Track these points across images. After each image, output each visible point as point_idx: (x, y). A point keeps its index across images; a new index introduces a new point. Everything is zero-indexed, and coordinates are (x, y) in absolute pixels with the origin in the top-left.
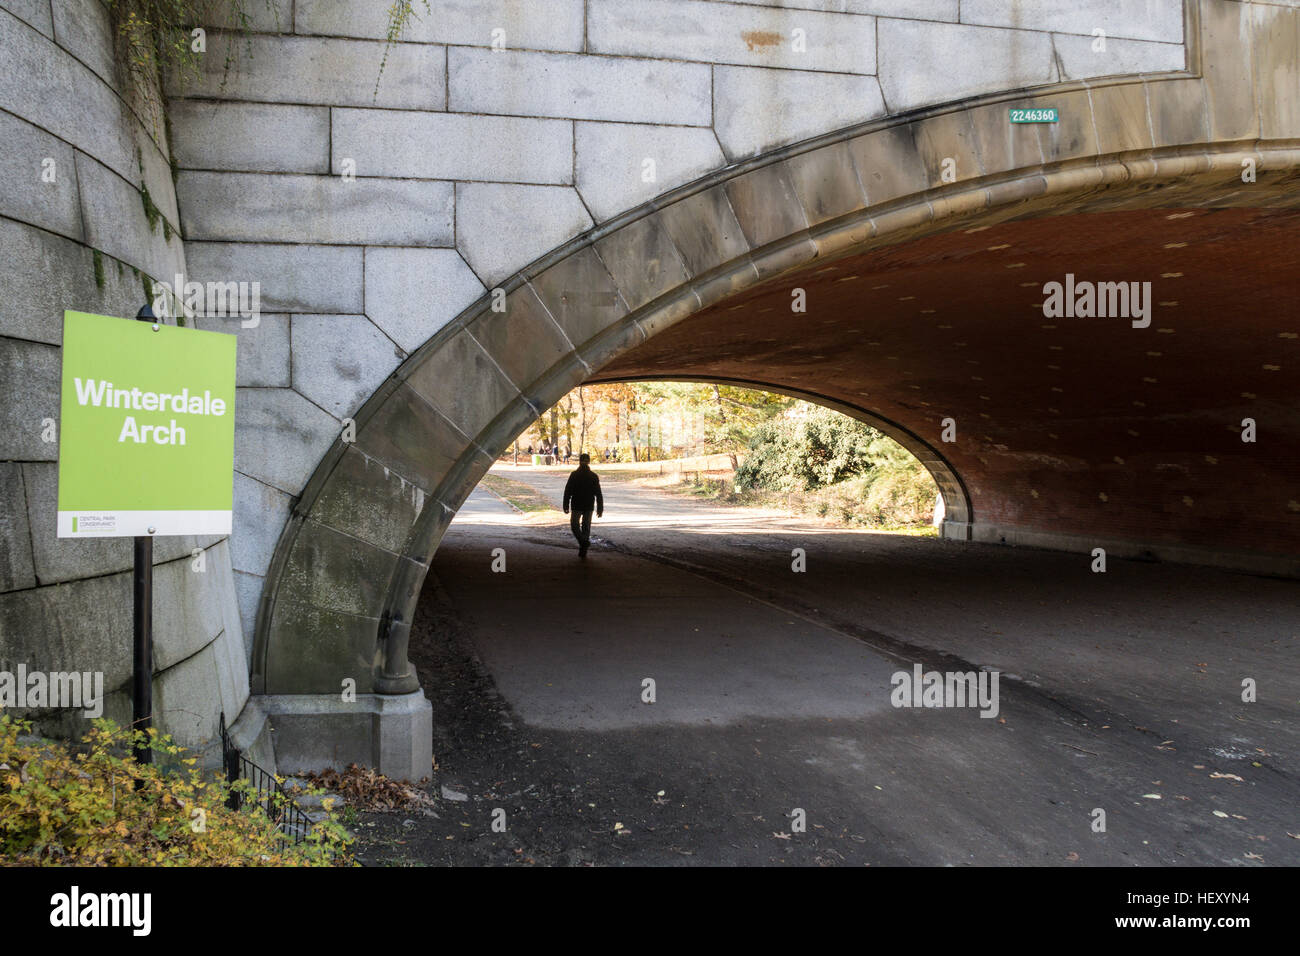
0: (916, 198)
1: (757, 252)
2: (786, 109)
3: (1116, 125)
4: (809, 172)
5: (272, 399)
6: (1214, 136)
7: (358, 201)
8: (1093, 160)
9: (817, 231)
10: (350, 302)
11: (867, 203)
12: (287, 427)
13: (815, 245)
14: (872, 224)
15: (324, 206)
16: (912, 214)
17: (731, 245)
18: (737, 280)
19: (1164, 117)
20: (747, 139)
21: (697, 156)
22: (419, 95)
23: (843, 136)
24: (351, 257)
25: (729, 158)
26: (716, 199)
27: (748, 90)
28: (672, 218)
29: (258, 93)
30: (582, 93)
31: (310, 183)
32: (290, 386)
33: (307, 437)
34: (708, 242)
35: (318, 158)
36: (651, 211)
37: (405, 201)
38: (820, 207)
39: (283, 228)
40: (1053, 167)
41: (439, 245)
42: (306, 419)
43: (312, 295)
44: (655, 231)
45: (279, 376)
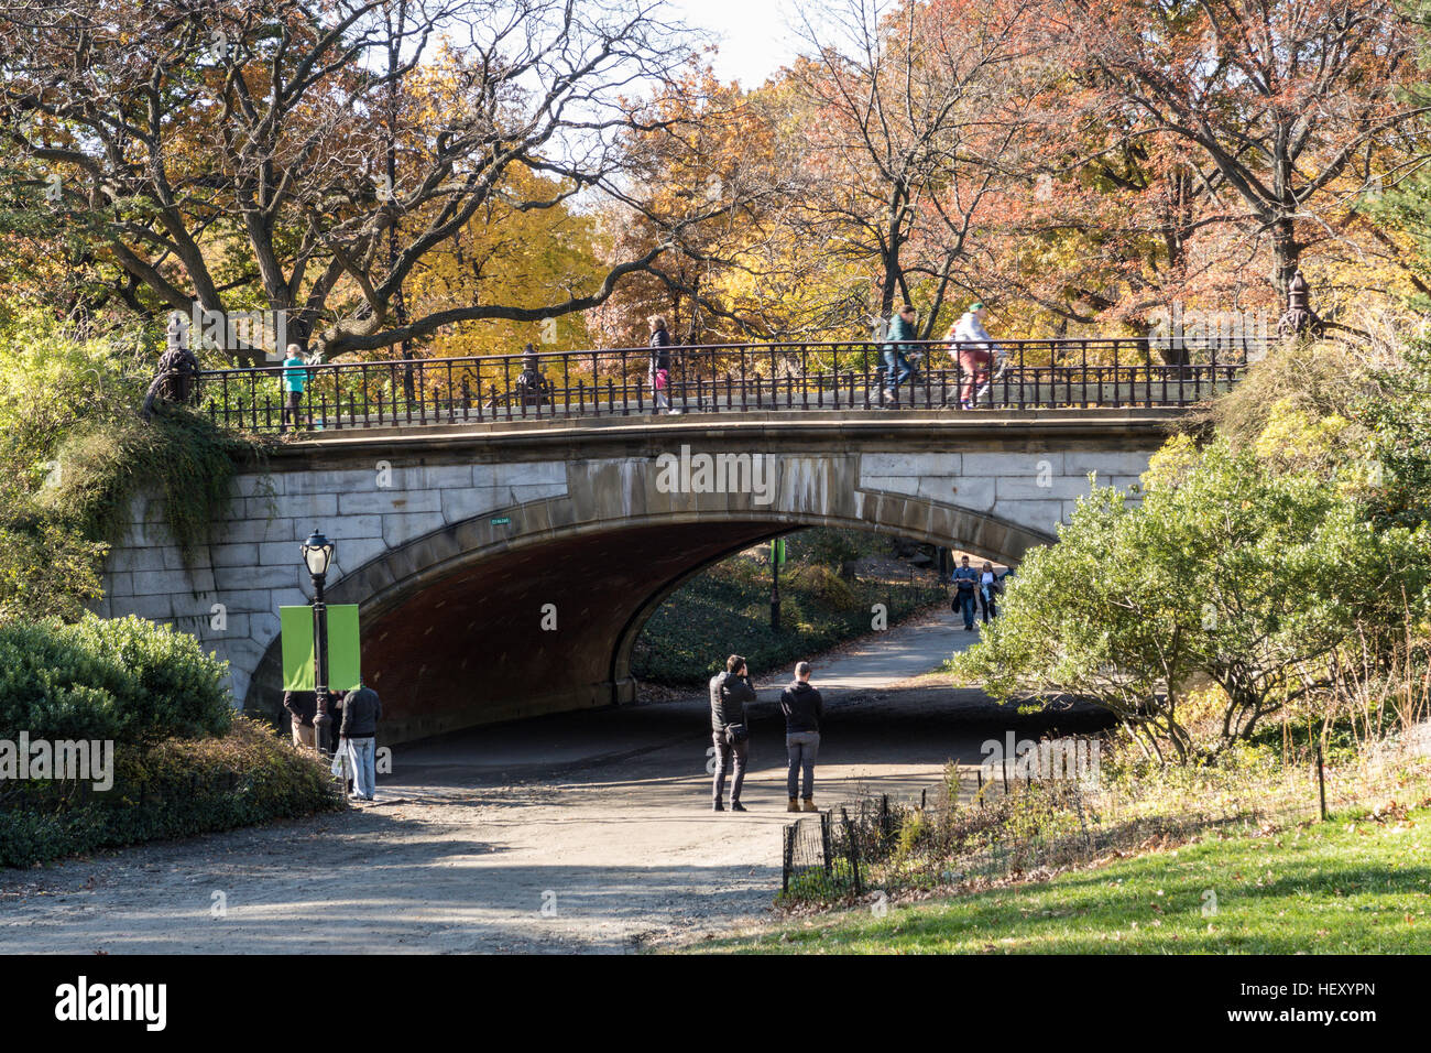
0: (458, 556)
1: (399, 582)
2: (408, 528)
3: (534, 520)
4: (415, 551)
5: (244, 642)
6: (577, 521)
7: (268, 574)
8: (528, 535)
9: (421, 572)
10: (267, 608)
11: (437, 561)
12: (250, 651)
13: (419, 578)
14: (440, 568)
15: (258, 576)
16: (456, 563)
17: (388, 580)
18: (391, 592)
19: (555, 515)
20: (395, 540)
21: (377, 548)
22: (286, 536)
23: (429, 536)
24: (267, 592)
25: (389, 548)
26: (382, 565)
27: (395, 523)
28: (368, 572)
29: (237, 540)
30: (338, 530)
31: (253, 569)
32: (250, 637)
33: (256, 654)
34: (380, 580)
35: (255, 560)
36: (361, 571)
37: (283, 573)
38: (419, 564)
39: (245, 584)
40: (512, 539)
41: (294, 586)
42: (255, 648)
43: (255, 606)
44: (362, 577)
45: (246, 635)
